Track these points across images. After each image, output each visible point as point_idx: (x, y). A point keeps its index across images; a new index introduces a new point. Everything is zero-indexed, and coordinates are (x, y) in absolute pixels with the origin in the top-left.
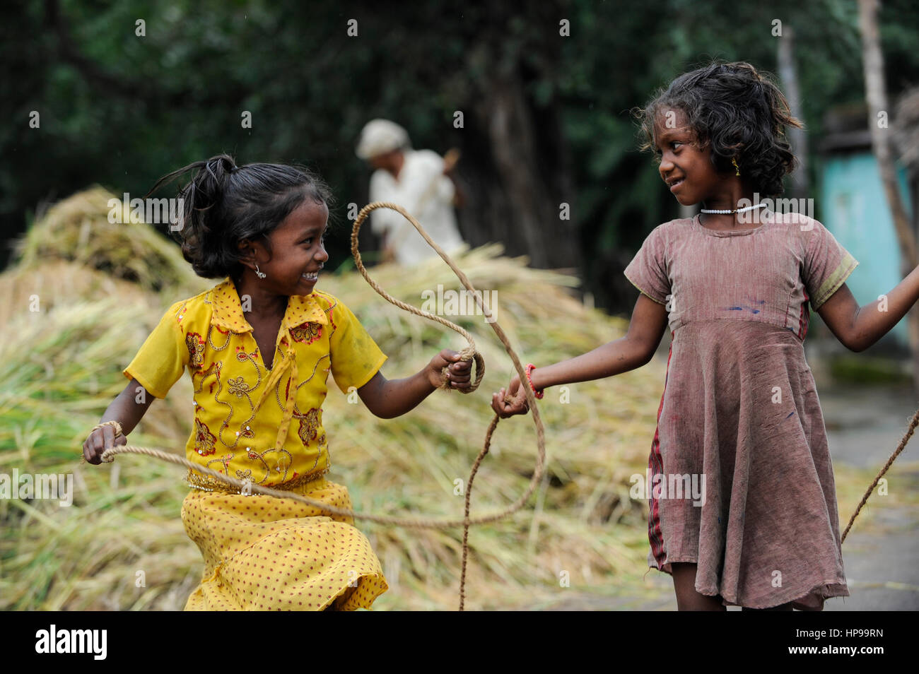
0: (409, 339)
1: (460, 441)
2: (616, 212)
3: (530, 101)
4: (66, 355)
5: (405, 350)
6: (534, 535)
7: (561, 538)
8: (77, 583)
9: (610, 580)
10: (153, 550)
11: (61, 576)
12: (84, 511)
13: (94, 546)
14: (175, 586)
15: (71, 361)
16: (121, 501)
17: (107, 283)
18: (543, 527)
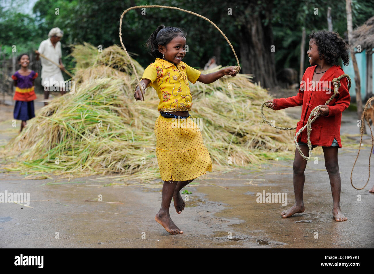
0: (202, 92)
1: (213, 122)
2: (290, 57)
3: (263, 24)
4: (98, 92)
5: (200, 95)
6: (229, 151)
7: (237, 152)
8: (94, 158)
9: (250, 164)
10: (116, 150)
11: (90, 156)
12: (98, 138)
13: (99, 148)
14: (121, 160)
15: (99, 94)
16: (109, 135)
17: (116, 72)
18: (231, 149)
